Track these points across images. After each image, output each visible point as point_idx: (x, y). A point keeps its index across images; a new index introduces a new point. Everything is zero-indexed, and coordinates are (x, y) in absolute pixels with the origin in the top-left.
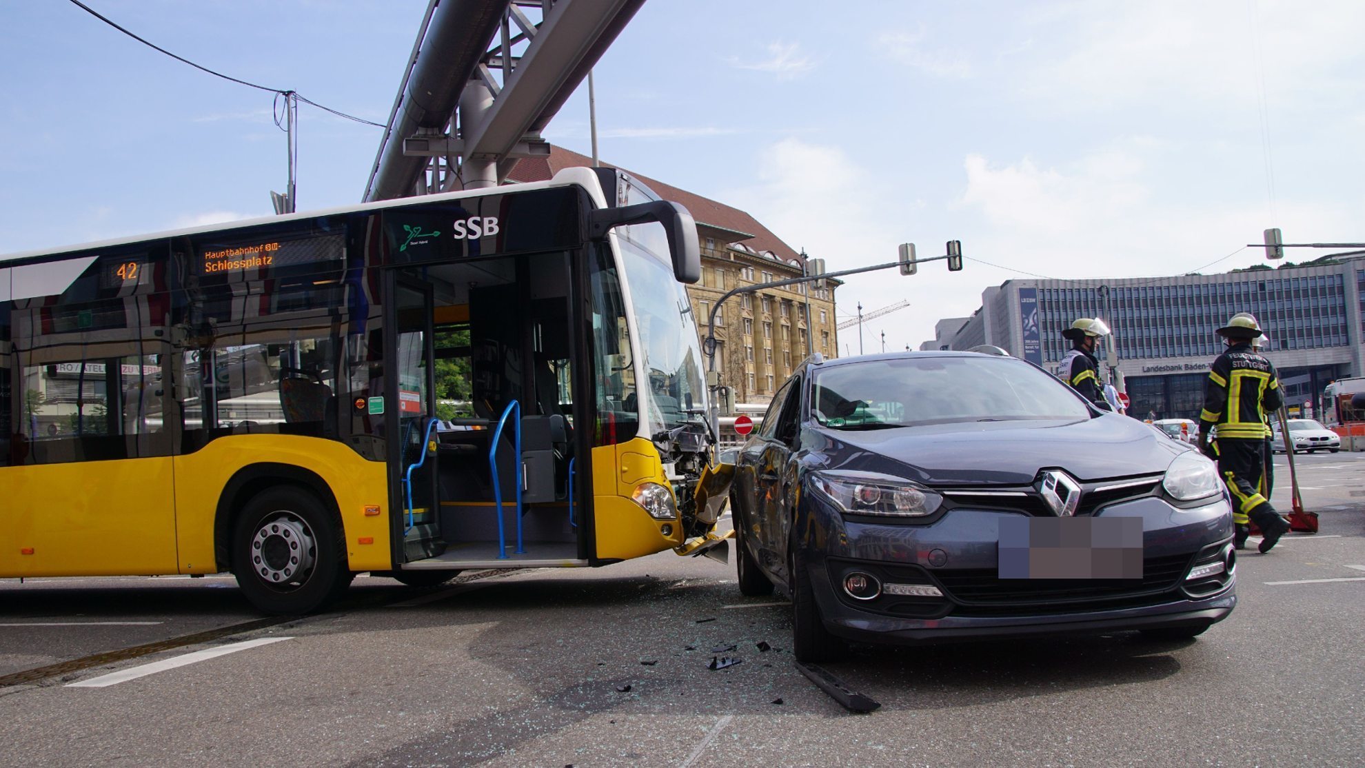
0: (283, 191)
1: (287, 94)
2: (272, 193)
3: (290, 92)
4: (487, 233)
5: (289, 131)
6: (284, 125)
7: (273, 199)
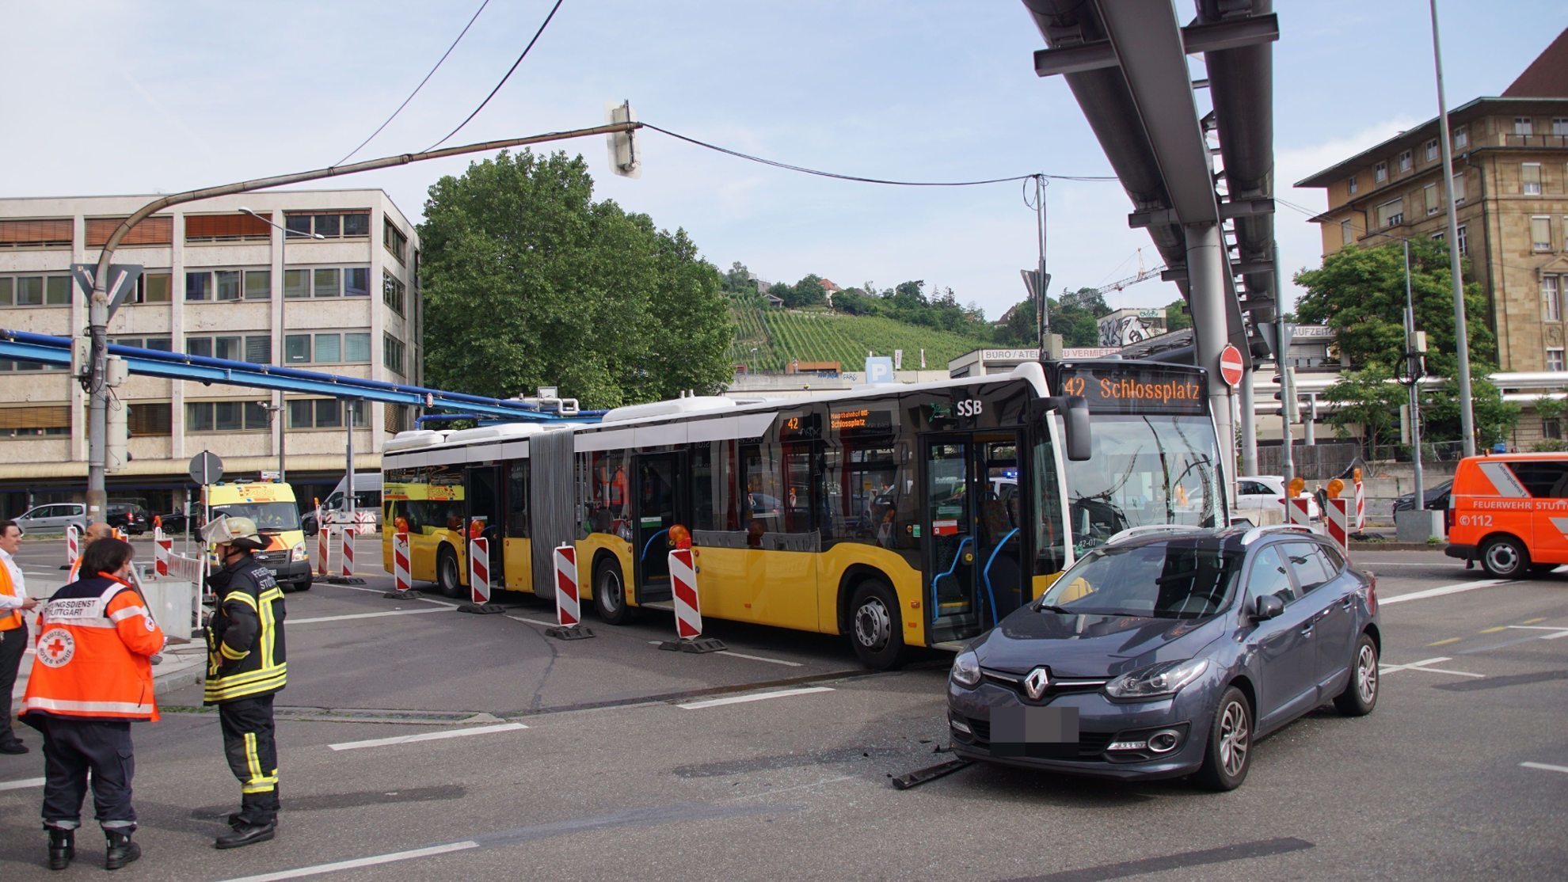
0: (1034, 266)
1: (1036, 176)
2: (1023, 272)
3: (1039, 175)
4: (975, 413)
5: (1039, 210)
6: (1035, 206)
7: (1024, 278)
